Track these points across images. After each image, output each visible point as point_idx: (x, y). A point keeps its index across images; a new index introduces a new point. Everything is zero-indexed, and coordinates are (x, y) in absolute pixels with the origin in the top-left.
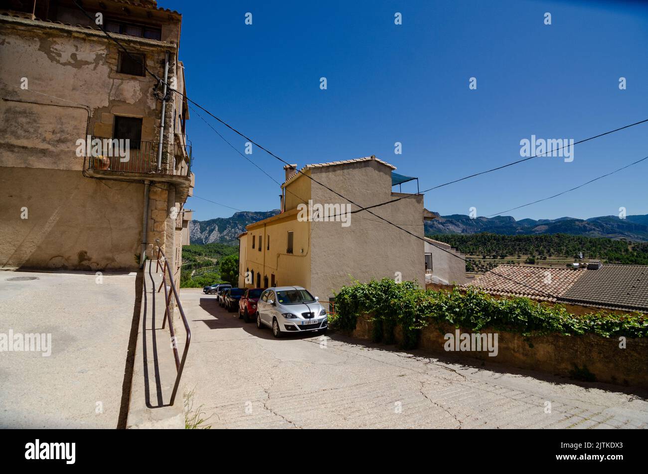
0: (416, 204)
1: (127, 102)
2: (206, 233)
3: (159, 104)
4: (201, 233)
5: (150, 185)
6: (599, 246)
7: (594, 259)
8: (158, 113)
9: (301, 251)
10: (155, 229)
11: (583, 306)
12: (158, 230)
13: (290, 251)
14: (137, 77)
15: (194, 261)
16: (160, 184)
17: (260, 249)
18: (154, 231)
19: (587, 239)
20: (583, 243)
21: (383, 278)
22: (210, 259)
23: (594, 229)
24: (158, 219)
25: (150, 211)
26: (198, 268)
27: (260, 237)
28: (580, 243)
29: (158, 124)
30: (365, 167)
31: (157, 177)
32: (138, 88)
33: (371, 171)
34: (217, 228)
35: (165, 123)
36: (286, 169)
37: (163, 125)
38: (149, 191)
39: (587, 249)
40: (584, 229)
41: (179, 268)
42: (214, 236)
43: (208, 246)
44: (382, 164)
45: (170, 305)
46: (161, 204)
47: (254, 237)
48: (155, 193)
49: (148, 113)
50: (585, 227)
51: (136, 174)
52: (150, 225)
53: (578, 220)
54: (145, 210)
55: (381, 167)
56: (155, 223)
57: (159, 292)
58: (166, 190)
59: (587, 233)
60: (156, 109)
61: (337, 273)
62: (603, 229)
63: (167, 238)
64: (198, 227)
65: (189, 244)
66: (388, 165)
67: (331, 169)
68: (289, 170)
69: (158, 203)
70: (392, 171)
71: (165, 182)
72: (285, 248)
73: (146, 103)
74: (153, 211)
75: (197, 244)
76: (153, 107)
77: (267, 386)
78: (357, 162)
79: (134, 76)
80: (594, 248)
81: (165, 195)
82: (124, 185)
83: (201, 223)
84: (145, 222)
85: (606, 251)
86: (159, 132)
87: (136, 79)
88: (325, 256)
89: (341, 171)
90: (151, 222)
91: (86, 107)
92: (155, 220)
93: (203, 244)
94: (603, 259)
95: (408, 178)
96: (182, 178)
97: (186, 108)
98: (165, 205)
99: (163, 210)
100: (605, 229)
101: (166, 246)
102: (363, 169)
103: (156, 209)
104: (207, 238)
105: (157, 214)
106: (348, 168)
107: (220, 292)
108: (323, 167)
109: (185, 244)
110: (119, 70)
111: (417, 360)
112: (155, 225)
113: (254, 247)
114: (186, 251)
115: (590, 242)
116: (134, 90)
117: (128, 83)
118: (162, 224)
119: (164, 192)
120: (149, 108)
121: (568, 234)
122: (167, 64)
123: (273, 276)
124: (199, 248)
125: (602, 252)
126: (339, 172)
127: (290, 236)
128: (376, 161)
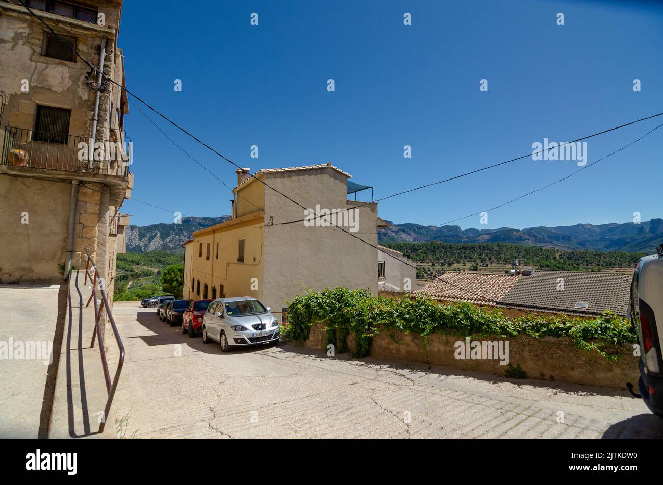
0: (371, 212)
1: (53, 89)
2: (146, 240)
3: (92, 96)
4: (140, 239)
5: (78, 185)
6: (532, 254)
7: (528, 266)
8: (91, 105)
9: (253, 260)
10: (84, 236)
11: (519, 310)
12: (87, 236)
13: (241, 259)
14: (66, 62)
15: (131, 271)
16: (91, 184)
17: (208, 258)
18: (82, 237)
19: (523, 247)
20: (519, 251)
21: (338, 287)
22: (149, 268)
23: (528, 239)
24: (88, 224)
25: (77, 214)
26: (136, 279)
27: (208, 245)
28: (517, 252)
29: (90, 117)
30: (321, 174)
31: (87, 176)
32: (67, 75)
33: (326, 178)
34: (158, 235)
35: (99, 116)
36: (238, 173)
37: (97, 118)
38: (77, 192)
39: (522, 257)
40: (520, 239)
41: (112, 279)
42: (155, 244)
43: (147, 255)
44: (338, 172)
45: (101, 321)
46: (91, 207)
47: (201, 244)
48: (85, 194)
49: (79, 103)
50: (520, 236)
51: (62, 173)
52: (77, 231)
53: (515, 230)
54: (72, 213)
55: (337, 174)
56: (83, 228)
57: (87, 306)
58: (98, 191)
59: (523, 242)
60: (89, 101)
61: (291, 282)
62: (536, 239)
63: (98, 246)
64: (136, 233)
65: (125, 252)
66: (344, 173)
67: (286, 175)
68: (241, 173)
69: (88, 205)
70: (348, 179)
71: (97, 182)
72: (236, 256)
73: (75, 92)
74: (82, 215)
75: (134, 253)
76: (85, 97)
77: (212, 404)
78: (313, 169)
79: (62, 61)
80: (528, 256)
81: (97, 197)
82: (47, 184)
83: (139, 229)
84: (71, 228)
85: (538, 259)
86: (92, 126)
87: (65, 65)
88: (278, 264)
89: (297, 177)
90: (79, 228)
92: (83, 225)
93: (142, 252)
94: (536, 265)
95: (363, 186)
96: (118, 179)
97: (125, 101)
98: (97, 208)
99: (94, 214)
100: (537, 239)
101: (97, 255)
102: (319, 176)
103: (85, 212)
104: (146, 246)
105: (86, 219)
106: (304, 175)
107: (161, 305)
108: (278, 172)
109: (121, 253)
110: (44, 53)
111: (369, 368)
112: (84, 230)
113: (201, 256)
114: (122, 260)
115: (525, 250)
116: (62, 77)
117: (54, 68)
118: (93, 229)
119: (96, 193)
120: (80, 98)
121: (507, 243)
122: (104, 51)
123: (222, 287)
124: (137, 257)
125: (535, 259)
126: (295, 178)
127: (242, 243)
128: (332, 168)
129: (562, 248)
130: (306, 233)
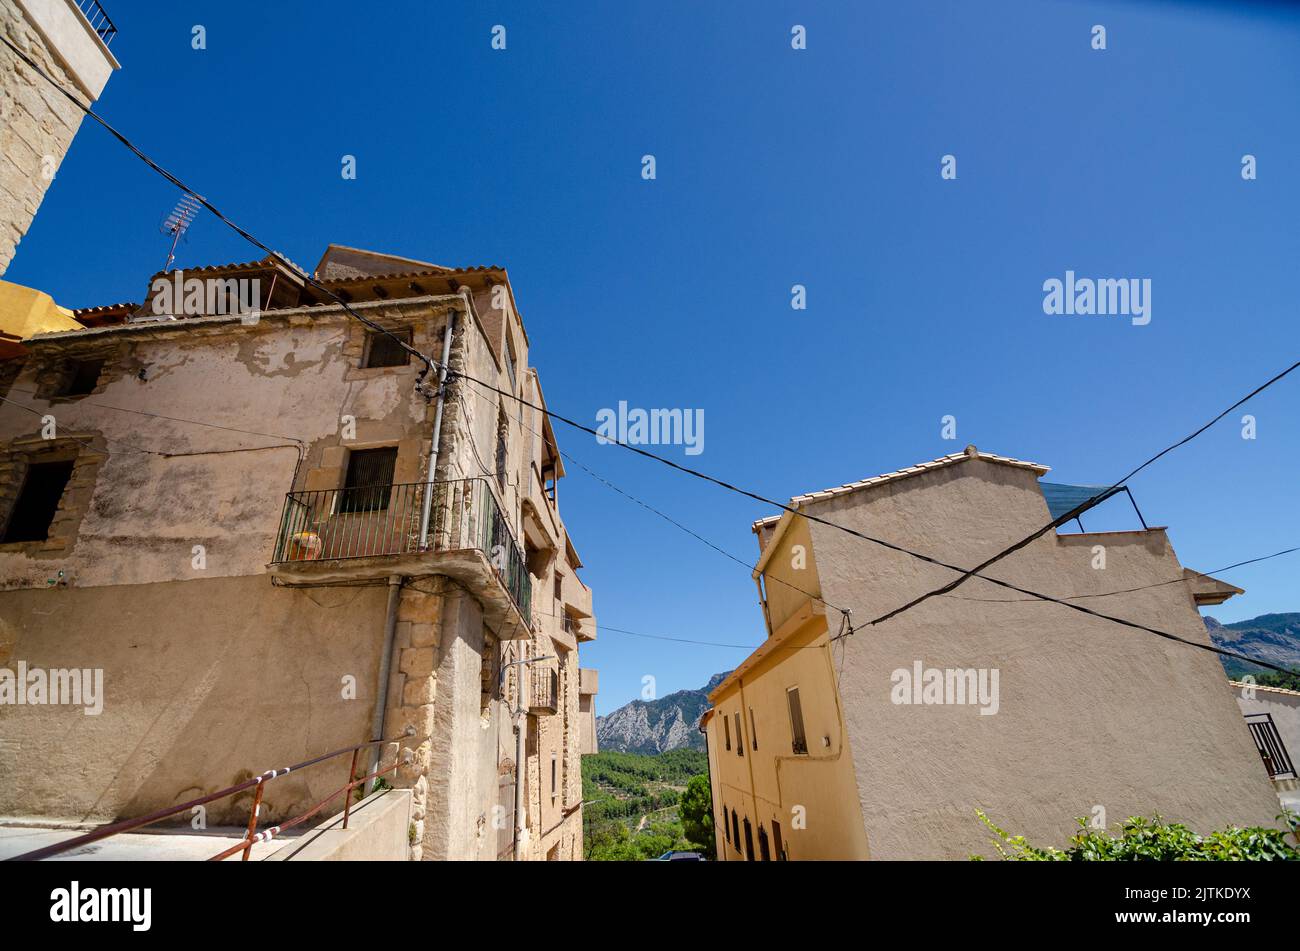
1: (372, 418)
3: (431, 410)
5: (401, 587)
8: (427, 429)
9: (824, 742)
10: (406, 701)
12: (413, 702)
13: (800, 745)
14: (393, 368)
16: (423, 582)
18: (403, 704)
24: (414, 672)
25: (397, 652)
27: (737, 719)
29: (427, 451)
30: (954, 477)
32: (394, 388)
33: (971, 485)
35: (441, 444)
37: (436, 449)
38: (398, 600)
44: (1003, 464)
46: (421, 629)
47: (726, 719)
48: (412, 605)
49: (411, 430)
51: (365, 562)
52: (394, 690)
54: (386, 650)
55: (999, 470)
56: (406, 682)
58: (436, 594)
60: (426, 421)
63: (436, 723)
66: (1020, 463)
67: (857, 498)
69: (416, 627)
70: (1040, 479)
71: (430, 575)
72: (789, 738)
73: (407, 412)
74: (405, 653)
76: (420, 417)
78: (928, 471)
79: (387, 369)
81: (434, 607)
82: (349, 593)
84: (382, 683)
86: (427, 467)
87: (392, 373)
88: (896, 751)
89: (889, 499)
90: (397, 680)
91: (296, 443)
92: (407, 676)
98: (432, 634)
99: (426, 647)
101: (434, 748)
102: (951, 485)
103: (412, 645)
105: (414, 659)
106: (907, 489)
108: (836, 496)
110: (366, 363)
112: (408, 686)
116: (387, 393)
117: (376, 382)
118: (423, 683)
119: (432, 599)
120: (412, 420)
122: (449, 332)
126: (884, 502)
127: (795, 700)
128: (981, 458)
130: (957, 647)
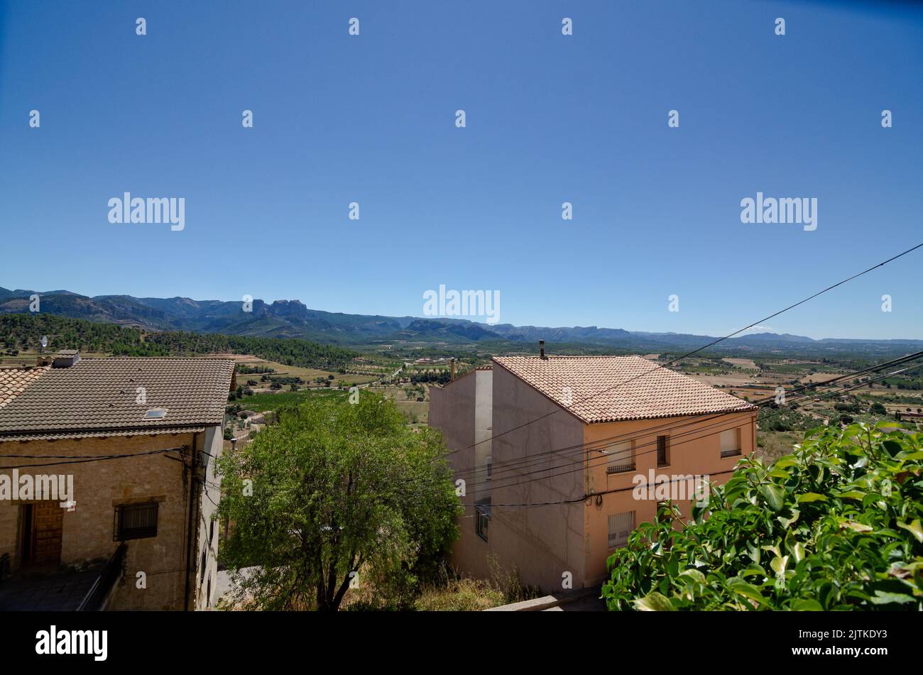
6: (104, 335)
7: (94, 352)
19: (89, 324)
20: (82, 329)
23: (102, 312)
28: (78, 331)
39: (87, 339)
40: (88, 311)
50: (89, 307)
53: (80, 297)
59: (91, 316)
62: (113, 313)
80: (97, 338)
85: (112, 342)
94: (107, 352)
100: (116, 312)
115: (93, 329)
121: (62, 316)
125: (107, 343)
129: (150, 327)
